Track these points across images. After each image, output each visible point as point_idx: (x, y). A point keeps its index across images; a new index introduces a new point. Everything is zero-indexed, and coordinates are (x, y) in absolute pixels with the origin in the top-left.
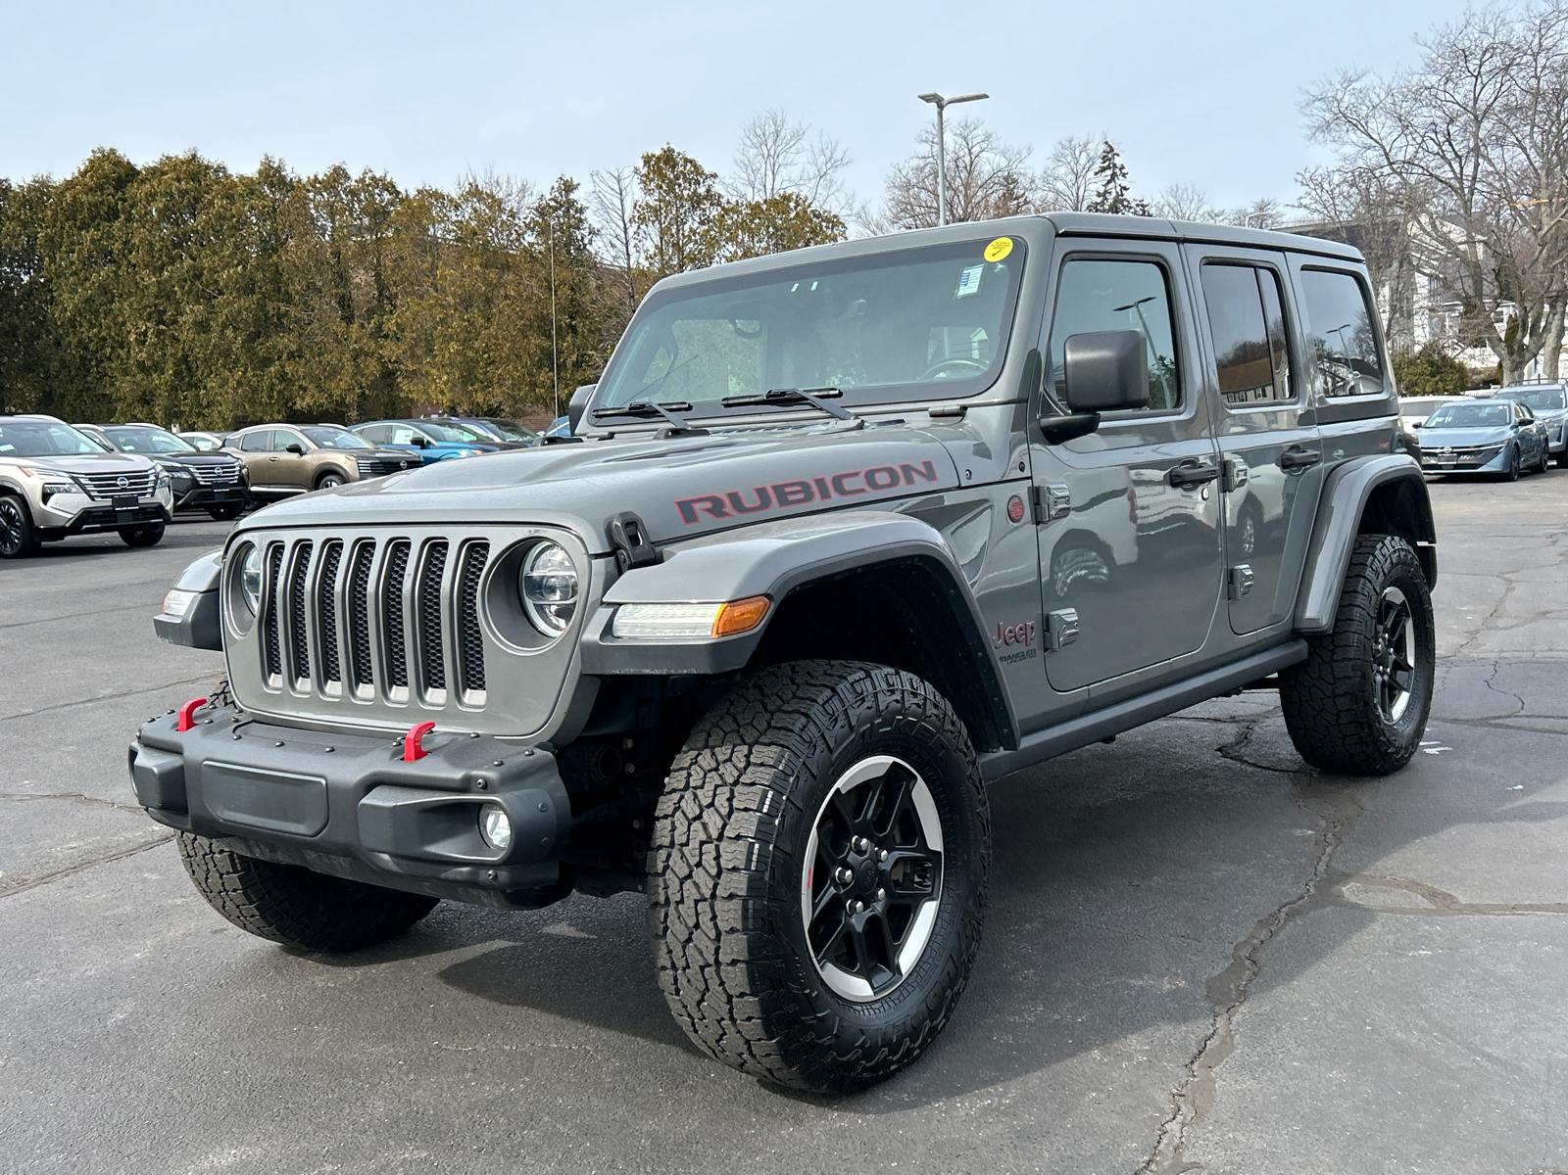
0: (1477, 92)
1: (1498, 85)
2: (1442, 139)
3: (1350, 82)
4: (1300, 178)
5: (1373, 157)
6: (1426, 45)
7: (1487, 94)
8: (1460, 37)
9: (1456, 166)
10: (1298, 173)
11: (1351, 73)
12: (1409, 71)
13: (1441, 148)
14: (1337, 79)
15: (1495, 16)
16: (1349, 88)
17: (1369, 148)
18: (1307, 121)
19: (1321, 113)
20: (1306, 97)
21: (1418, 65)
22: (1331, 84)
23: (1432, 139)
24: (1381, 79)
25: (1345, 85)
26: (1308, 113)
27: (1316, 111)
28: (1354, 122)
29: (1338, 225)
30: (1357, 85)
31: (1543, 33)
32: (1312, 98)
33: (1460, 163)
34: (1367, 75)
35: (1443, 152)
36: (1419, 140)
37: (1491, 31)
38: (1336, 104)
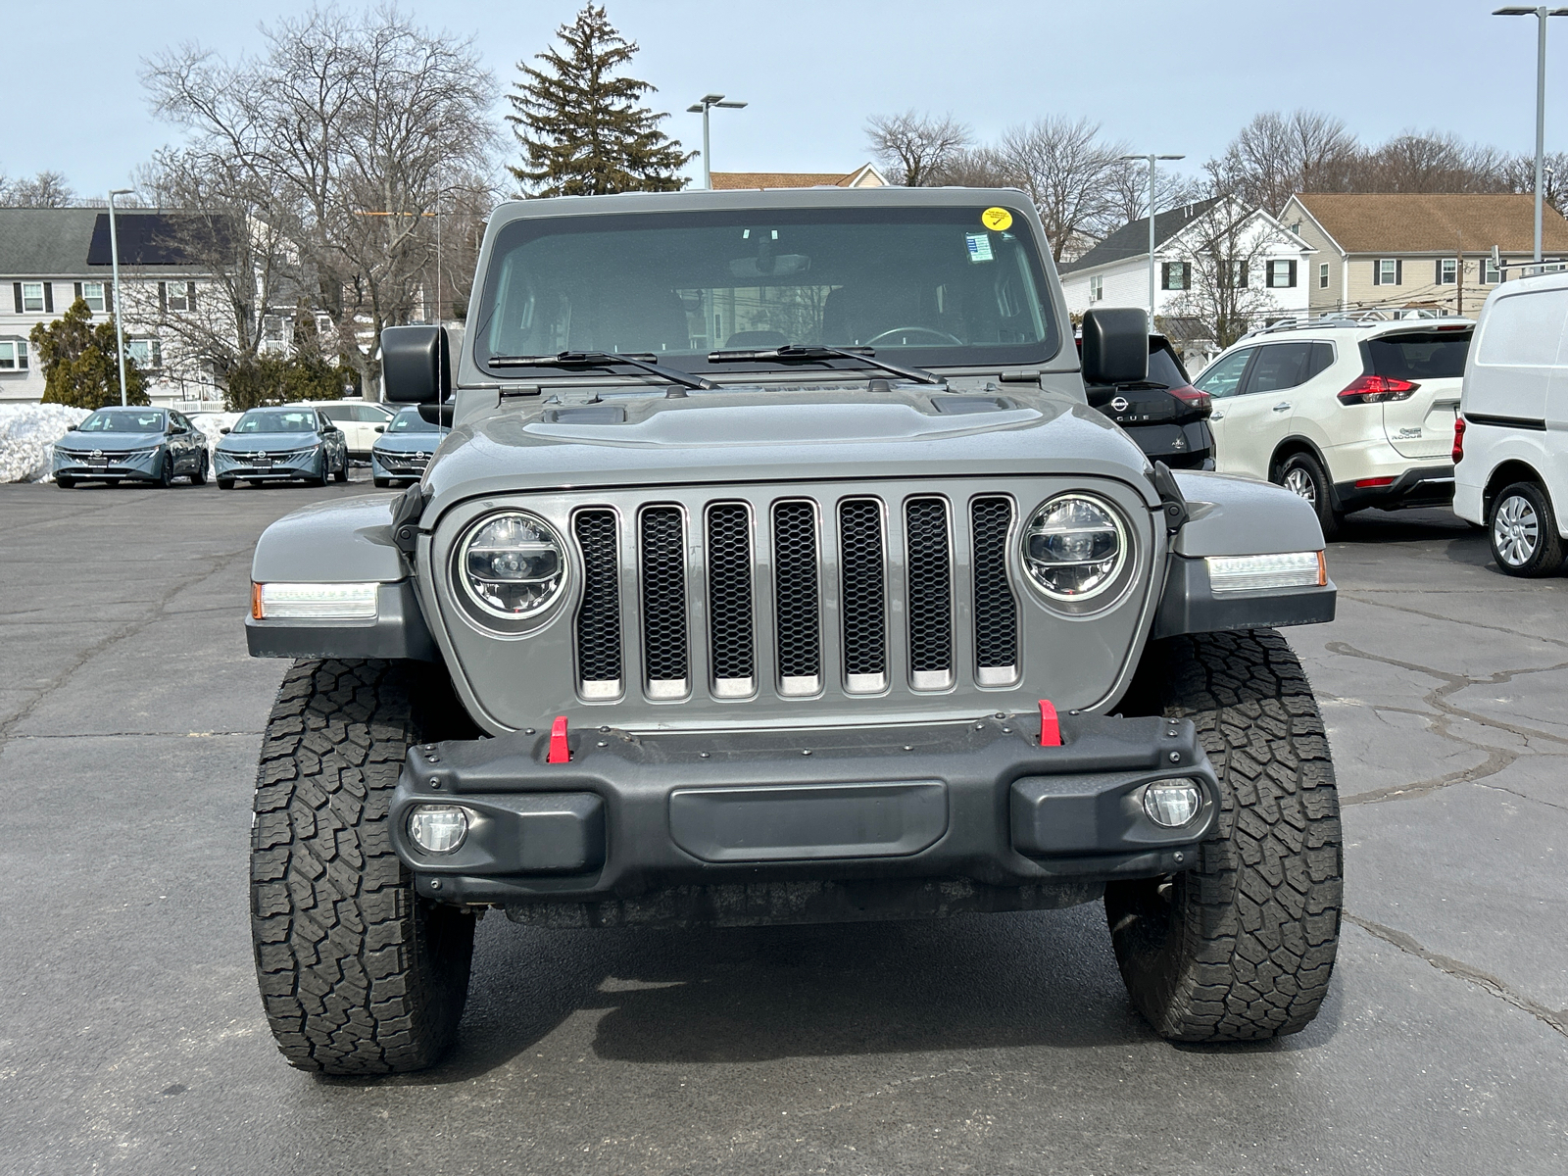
0: (323, 95)
1: (343, 91)
2: (294, 137)
3: (194, 61)
4: (158, 156)
5: (223, 144)
6: (271, 36)
7: (332, 98)
8: (306, 35)
9: (308, 167)
10: (157, 151)
11: (194, 51)
12: (255, 59)
13: (292, 145)
14: (179, 53)
15: (336, 21)
16: (192, 67)
17: (219, 134)
18: (150, 94)
19: (165, 89)
20: (148, 68)
21: (266, 57)
22: (174, 58)
23: (283, 135)
24: (226, 63)
25: (188, 63)
26: (149, 85)
27: (159, 85)
28: (200, 103)
29: (202, 212)
30: (203, 65)
31: (379, 47)
32: (154, 70)
33: (312, 164)
34: (212, 56)
35: (295, 149)
36: (271, 134)
37: (333, 35)
38: (180, 82)
